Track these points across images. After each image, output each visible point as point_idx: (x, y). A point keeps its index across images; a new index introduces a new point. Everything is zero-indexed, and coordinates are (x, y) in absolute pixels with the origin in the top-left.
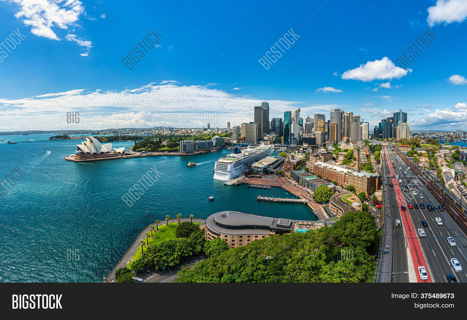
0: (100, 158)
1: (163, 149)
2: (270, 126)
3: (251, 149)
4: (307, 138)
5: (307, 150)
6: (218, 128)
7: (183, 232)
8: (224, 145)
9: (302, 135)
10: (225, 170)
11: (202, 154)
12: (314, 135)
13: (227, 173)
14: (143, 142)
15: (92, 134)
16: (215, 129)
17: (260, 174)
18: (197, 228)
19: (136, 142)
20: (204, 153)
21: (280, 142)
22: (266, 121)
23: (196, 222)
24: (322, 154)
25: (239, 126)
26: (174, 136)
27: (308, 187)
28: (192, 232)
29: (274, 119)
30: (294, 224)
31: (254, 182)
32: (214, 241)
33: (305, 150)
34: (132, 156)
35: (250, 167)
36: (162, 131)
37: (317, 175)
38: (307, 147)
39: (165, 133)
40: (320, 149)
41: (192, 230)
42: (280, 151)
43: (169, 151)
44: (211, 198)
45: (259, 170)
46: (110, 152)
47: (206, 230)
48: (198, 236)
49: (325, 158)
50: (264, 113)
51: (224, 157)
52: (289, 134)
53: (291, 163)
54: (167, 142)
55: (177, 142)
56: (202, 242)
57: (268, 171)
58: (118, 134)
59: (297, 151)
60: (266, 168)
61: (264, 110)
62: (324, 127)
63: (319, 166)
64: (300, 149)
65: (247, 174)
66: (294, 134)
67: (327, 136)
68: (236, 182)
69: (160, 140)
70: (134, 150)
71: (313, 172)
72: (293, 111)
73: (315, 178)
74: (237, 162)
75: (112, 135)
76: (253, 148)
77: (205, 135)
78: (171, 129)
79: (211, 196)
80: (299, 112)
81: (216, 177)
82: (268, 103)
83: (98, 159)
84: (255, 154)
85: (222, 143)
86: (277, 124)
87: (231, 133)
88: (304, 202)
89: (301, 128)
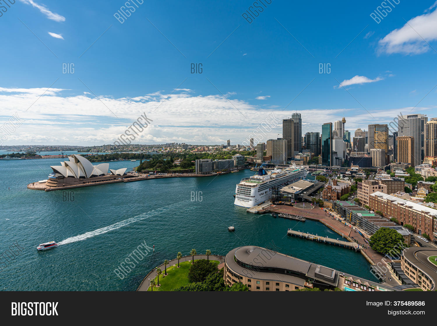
0: (90, 183)
1: (175, 169)
2: (302, 142)
3: (279, 171)
4: (357, 158)
5: (357, 174)
6: (239, 146)
7: (197, 275)
8: (247, 165)
9: (349, 154)
10: (247, 194)
11: (221, 175)
12: (369, 153)
13: (251, 198)
14: (150, 162)
15: (78, 152)
16: (236, 146)
17: (291, 201)
18: (214, 267)
19: (141, 161)
20: (224, 174)
21: (317, 162)
22: (298, 137)
23: (213, 259)
24: (383, 182)
25: (264, 143)
26: (189, 154)
27: (361, 225)
28: (208, 274)
29: (309, 133)
30: (340, 277)
31: (284, 211)
32: (234, 286)
33: (353, 174)
34: (137, 178)
35: (277, 192)
36: (174, 148)
37: (375, 211)
38: (357, 170)
39: (177, 151)
40: (379, 173)
41: (208, 271)
42: (317, 173)
43: (182, 172)
44: (232, 228)
45: (290, 196)
46: (105, 174)
47: (225, 270)
48: (215, 279)
49: (390, 188)
50: (295, 127)
51: (247, 179)
52: (330, 152)
53: (333, 190)
54: (180, 161)
55: (192, 161)
56: (220, 288)
57: (302, 198)
58: (117, 152)
59: (341, 175)
60: (298, 195)
61: (295, 123)
62: (386, 143)
63: (378, 198)
64: (347, 173)
65: (274, 201)
66: (336, 153)
67: (392, 155)
68: (261, 209)
69: (171, 159)
70: (139, 170)
71: (368, 205)
72: (335, 123)
73: (373, 215)
74: (262, 185)
75: (109, 152)
76: (281, 169)
77: (224, 153)
78: (185, 146)
79: (232, 226)
80: (344, 123)
81: (238, 202)
82: (300, 114)
83: (87, 184)
84: (285, 176)
85: (244, 162)
86: (313, 140)
87: (254, 151)
88: (356, 248)
89: (348, 144)
